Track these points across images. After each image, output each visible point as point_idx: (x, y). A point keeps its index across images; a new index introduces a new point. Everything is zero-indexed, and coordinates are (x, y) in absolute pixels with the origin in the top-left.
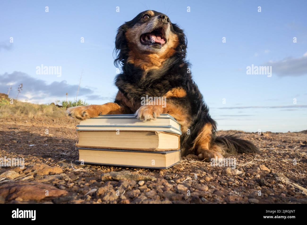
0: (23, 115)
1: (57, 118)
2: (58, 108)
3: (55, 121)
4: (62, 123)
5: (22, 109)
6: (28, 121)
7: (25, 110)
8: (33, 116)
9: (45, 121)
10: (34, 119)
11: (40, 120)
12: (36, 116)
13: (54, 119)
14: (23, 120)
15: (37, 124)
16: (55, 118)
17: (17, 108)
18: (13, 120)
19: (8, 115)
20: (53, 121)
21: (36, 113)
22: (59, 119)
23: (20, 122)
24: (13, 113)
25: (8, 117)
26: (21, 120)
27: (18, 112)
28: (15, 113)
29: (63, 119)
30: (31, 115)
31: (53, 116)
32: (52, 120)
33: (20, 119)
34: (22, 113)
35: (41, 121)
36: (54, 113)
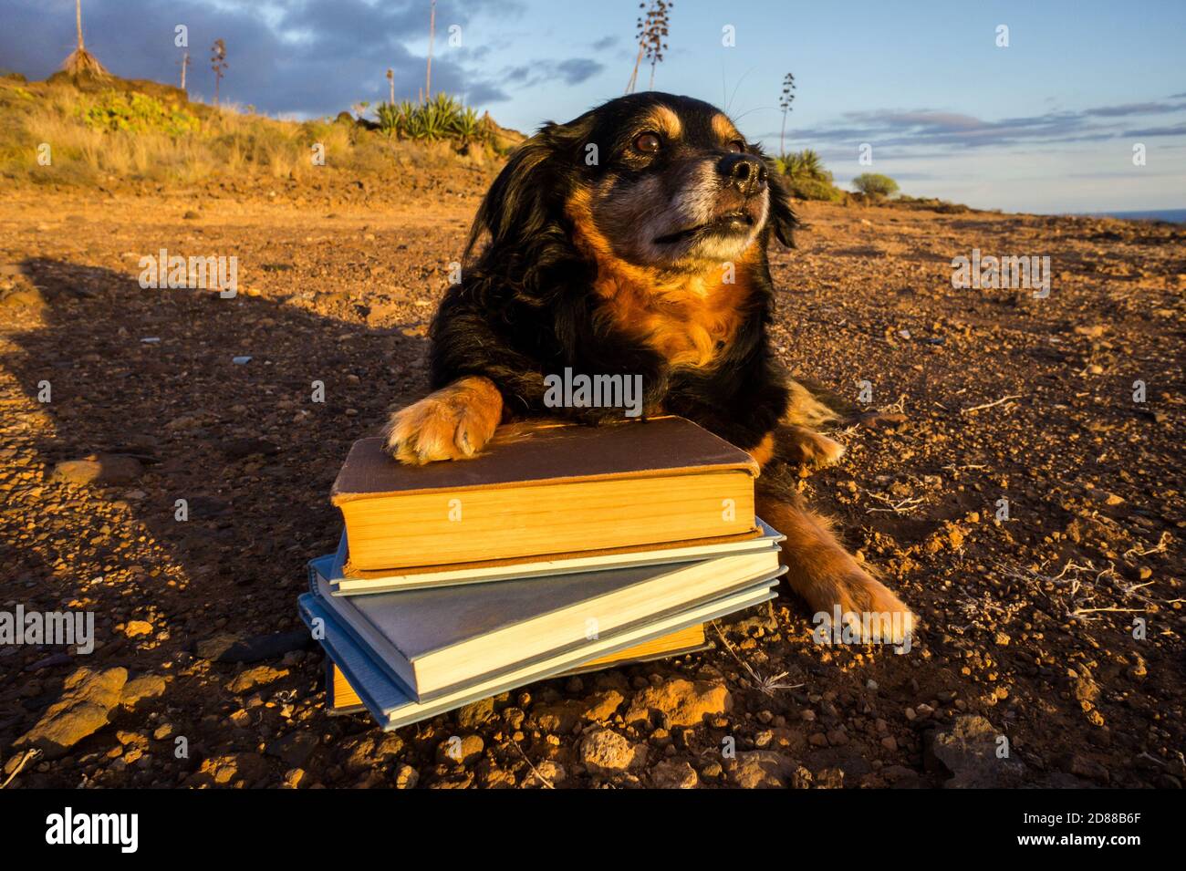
0: (254, 168)
1: (372, 173)
2: (369, 134)
3: (367, 187)
4: (393, 195)
5: (244, 144)
6: (277, 193)
7: (256, 147)
8: (287, 171)
9: (332, 187)
10: (294, 183)
11: (314, 187)
12: (298, 169)
13: (362, 181)
14: (260, 190)
15: (310, 201)
16: (366, 175)
17: (229, 141)
18: (228, 191)
19: (206, 172)
20: (361, 186)
21: (295, 159)
22: (380, 178)
23: (251, 196)
24: (219, 161)
25: (210, 180)
26: (254, 188)
27: (236, 158)
28: (227, 162)
29: (391, 177)
30: (282, 166)
31: (356, 167)
32: (354, 183)
33: (250, 184)
34: (249, 158)
35: (319, 188)
36: (356, 154)
